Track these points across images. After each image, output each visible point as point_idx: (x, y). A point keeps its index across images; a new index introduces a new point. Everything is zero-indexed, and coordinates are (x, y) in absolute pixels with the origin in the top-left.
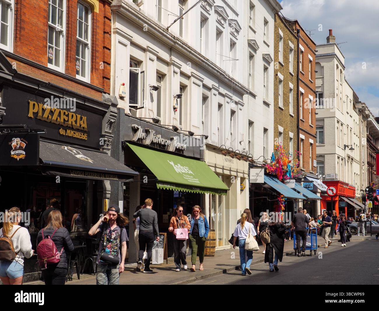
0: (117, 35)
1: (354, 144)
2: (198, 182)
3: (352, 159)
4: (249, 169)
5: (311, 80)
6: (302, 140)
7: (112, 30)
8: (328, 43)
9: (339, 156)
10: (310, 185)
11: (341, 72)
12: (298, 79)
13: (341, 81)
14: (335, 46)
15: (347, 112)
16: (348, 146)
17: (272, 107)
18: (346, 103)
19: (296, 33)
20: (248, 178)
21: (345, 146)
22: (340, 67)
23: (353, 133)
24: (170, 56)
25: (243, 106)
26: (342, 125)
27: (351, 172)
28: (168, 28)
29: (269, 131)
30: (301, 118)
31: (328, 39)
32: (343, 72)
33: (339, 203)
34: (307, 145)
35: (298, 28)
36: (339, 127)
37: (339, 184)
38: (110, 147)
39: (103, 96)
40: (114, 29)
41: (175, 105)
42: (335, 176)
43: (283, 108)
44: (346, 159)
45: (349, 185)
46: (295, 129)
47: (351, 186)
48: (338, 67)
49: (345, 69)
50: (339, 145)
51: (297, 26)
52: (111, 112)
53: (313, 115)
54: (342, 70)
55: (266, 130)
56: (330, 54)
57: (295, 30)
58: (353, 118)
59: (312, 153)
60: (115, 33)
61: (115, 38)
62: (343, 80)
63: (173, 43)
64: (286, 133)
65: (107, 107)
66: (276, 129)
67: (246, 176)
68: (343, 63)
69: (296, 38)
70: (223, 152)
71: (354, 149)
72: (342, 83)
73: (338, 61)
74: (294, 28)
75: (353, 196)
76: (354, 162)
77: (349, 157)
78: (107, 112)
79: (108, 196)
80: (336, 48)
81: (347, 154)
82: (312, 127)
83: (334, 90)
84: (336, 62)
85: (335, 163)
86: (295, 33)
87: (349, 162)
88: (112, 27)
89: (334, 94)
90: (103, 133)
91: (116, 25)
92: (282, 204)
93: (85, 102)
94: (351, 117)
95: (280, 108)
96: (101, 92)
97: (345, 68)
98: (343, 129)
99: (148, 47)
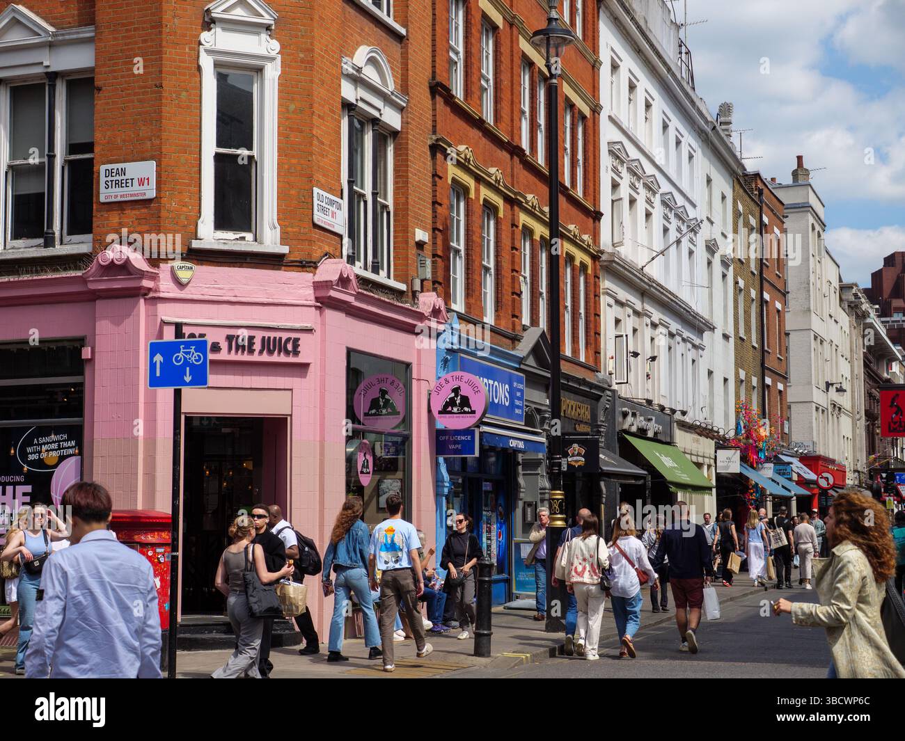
0: (607, 297)
1: (842, 376)
2: (688, 479)
3: (840, 409)
4: (716, 452)
5: (778, 273)
6: (768, 386)
7: (601, 291)
8: (796, 184)
9: (818, 406)
10: (786, 470)
11: (819, 236)
12: (762, 279)
13: (820, 254)
14: (810, 188)
15: (830, 315)
16: (832, 384)
17: (732, 340)
18: (827, 298)
19: (757, 196)
20: (714, 464)
21: (828, 385)
22: (818, 228)
23: (840, 354)
24: (643, 304)
25: (703, 349)
26: (822, 342)
27: (839, 435)
28: (643, 267)
29: (729, 380)
30: (766, 348)
31: (795, 174)
32: (823, 235)
33: (819, 499)
34: (775, 394)
35: (760, 186)
36: (817, 347)
37: (820, 462)
38: (603, 440)
39: (597, 376)
40: (603, 289)
41: (648, 371)
42: (811, 446)
43: (745, 338)
44: (830, 410)
45: (836, 463)
46: (759, 368)
47: (839, 465)
48: (813, 229)
49: (826, 229)
50: (818, 384)
51: (759, 182)
52: (608, 396)
53: (782, 338)
54: (821, 232)
55: (726, 380)
56: (800, 206)
57: (756, 190)
58: (840, 324)
59: (781, 408)
60: (604, 293)
61: (604, 300)
62: (823, 253)
63: (647, 287)
64: (748, 380)
65: (603, 390)
66: (737, 374)
67: (712, 462)
68: (822, 217)
69: (758, 205)
70: (698, 430)
71: (845, 391)
72: (821, 259)
73: (814, 217)
74: (754, 186)
75: (841, 483)
76: (842, 414)
77: (835, 405)
78: (602, 396)
79: (604, 500)
80: (812, 192)
81: (831, 401)
82: (781, 360)
83: (809, 277)
84: (811, 220)
85: (812, 419)
86: (756, 194)
87: (835, 416)
88: (601, 287)
89: (809, 284)
90: (599, 423)
91: (606, 284)
92: (751, 504)
93: (568, 382)
94: (837, 322)
95: (741, 338)
96: (594, 371)
97: (825, 226)
98: (823, 350)
99: (627, 300)
